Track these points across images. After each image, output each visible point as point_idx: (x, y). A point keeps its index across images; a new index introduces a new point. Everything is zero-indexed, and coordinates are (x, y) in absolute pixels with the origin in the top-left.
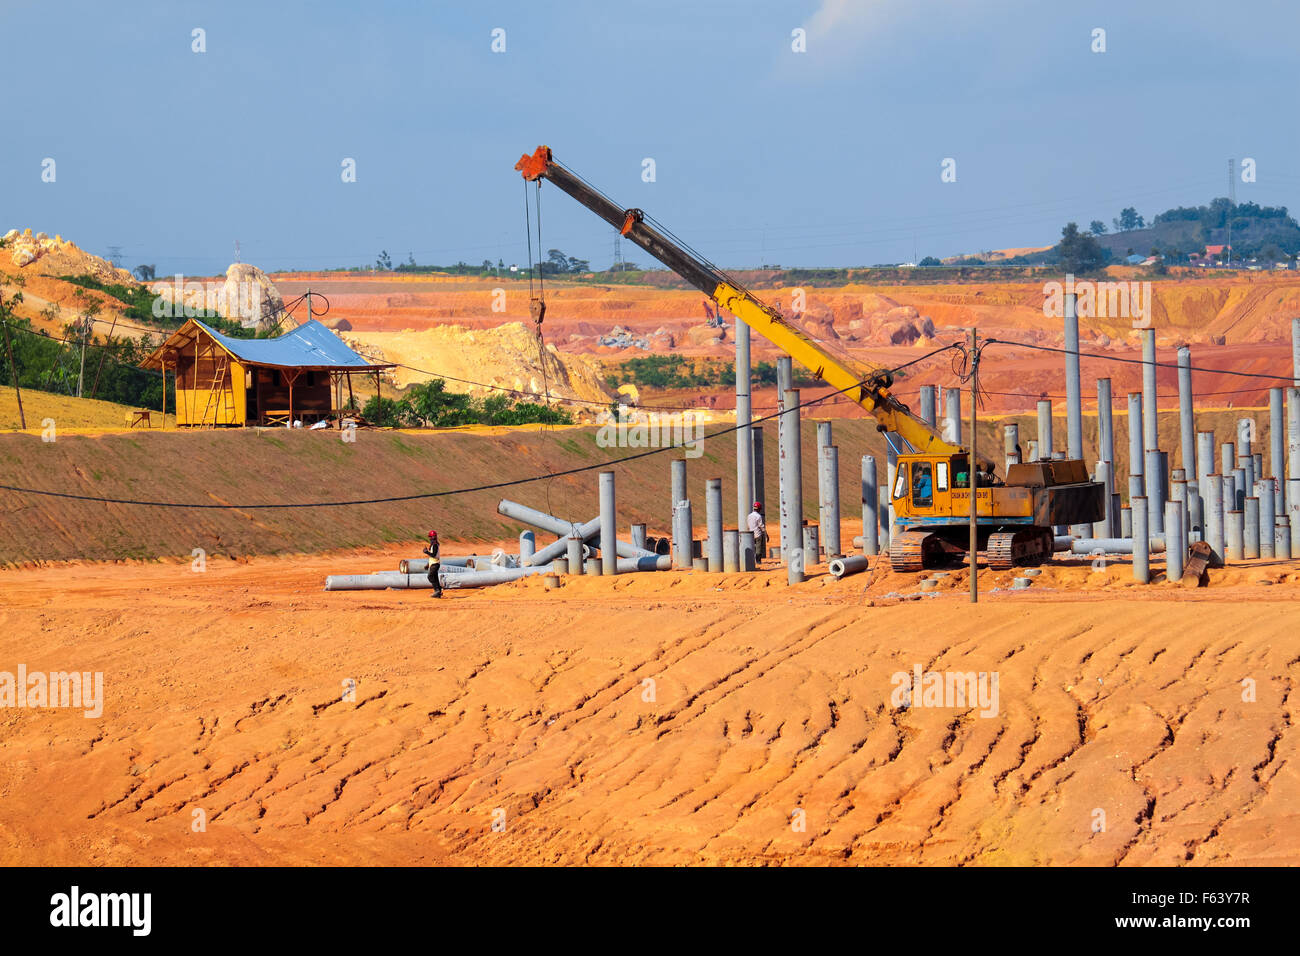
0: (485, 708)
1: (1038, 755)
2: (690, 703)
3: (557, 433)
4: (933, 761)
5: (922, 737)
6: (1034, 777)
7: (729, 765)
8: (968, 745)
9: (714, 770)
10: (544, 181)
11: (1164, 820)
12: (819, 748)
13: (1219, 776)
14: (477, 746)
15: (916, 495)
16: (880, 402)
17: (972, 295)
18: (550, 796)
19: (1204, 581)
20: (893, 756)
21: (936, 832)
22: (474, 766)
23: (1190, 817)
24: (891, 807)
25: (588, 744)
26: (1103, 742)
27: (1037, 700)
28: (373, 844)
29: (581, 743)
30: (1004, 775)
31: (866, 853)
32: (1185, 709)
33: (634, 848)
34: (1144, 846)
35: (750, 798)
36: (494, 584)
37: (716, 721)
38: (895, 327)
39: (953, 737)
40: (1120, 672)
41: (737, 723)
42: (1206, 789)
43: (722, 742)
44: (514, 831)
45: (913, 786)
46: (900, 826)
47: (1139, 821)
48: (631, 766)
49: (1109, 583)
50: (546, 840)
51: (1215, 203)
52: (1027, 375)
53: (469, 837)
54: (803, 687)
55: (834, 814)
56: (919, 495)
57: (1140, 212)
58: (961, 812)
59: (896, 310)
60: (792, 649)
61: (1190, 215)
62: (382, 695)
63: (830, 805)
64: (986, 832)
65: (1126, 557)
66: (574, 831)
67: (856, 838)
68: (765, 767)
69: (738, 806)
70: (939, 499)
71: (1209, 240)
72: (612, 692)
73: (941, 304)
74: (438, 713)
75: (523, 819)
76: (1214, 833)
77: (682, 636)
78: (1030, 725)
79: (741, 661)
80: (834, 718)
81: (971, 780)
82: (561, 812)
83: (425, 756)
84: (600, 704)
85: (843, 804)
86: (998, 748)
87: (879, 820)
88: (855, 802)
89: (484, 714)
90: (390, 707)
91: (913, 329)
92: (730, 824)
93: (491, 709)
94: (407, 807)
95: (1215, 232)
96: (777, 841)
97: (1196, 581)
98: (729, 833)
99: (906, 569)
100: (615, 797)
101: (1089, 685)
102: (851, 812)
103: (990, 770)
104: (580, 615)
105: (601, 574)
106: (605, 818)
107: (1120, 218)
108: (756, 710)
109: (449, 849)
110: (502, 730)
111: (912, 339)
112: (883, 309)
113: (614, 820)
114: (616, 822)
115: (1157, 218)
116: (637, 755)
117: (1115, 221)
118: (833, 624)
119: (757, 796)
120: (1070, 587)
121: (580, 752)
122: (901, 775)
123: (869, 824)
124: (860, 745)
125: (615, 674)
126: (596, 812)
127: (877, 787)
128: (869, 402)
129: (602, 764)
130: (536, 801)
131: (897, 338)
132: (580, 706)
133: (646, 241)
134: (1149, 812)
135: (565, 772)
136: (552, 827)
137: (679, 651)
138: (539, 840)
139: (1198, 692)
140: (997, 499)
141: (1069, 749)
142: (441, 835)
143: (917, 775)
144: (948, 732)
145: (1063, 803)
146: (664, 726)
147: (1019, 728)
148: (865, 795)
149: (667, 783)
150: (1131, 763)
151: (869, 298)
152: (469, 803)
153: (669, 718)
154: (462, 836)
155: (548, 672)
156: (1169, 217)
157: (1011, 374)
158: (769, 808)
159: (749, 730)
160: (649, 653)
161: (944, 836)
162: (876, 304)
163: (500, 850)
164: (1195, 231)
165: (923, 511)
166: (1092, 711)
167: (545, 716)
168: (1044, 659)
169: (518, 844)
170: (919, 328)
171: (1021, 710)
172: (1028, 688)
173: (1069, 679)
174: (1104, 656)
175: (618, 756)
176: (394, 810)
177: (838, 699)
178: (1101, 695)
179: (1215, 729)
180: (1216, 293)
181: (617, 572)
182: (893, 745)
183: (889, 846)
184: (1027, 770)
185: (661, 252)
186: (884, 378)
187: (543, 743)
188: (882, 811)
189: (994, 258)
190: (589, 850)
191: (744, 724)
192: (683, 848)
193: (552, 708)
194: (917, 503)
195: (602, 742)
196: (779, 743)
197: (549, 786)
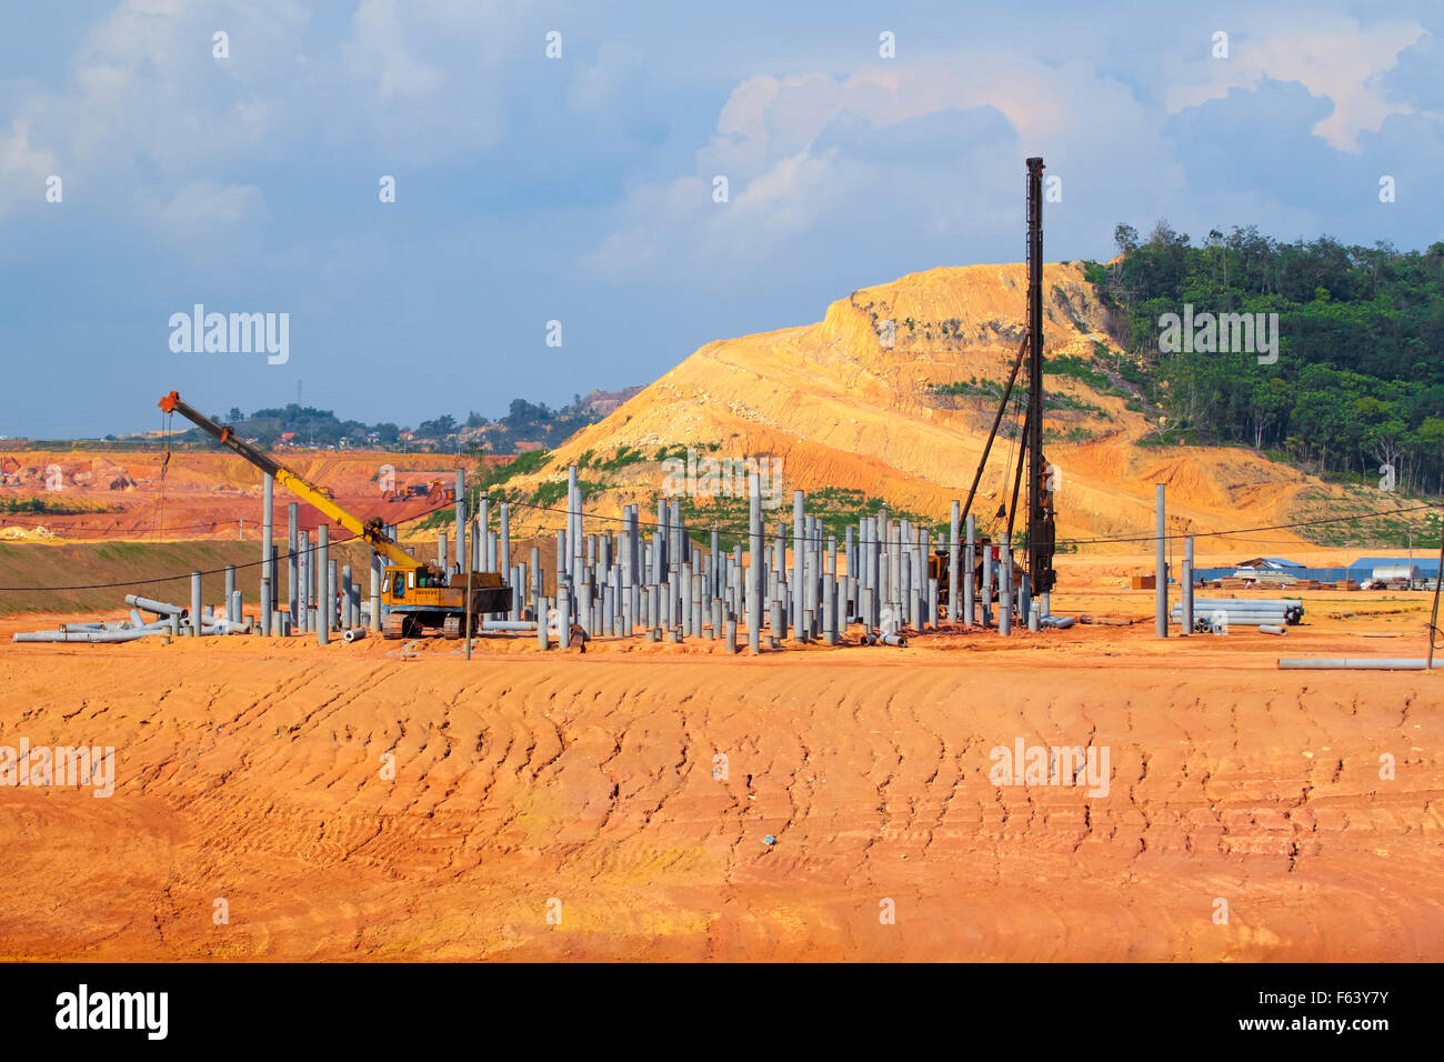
0: (175, 720)
1: (539, 757)
2: (307, 719)
3: (93, 545)
4: (473, 758)
5: (462, 743)
6: (539, 770)
7: (343, 760)
8: (493, 749)
9: (334, 761)
10: (175, 412)
11: (627, 797)
12: (397, 749)
13: (655, 771)
14: (177, 743)
15: (396, 591)
16: (375, 537)
17: (151, 459)
18: (232, 776)
19: (583, 650)
20: (447, 755)
21: (485, 803)
22: (178, 756)
23: (643, 796)
24: (453, 787)
25: (249, 744)
26: (577, 749)
27: (530, 722)
28: (125, 804)
29: (244, 743)
30: (521, 768)
31: (443, 815)
32: (623, 729)
33: (294, 810)
34: (619, 814)
35: (362, 780)
36: (127, 641)
37: (327, 731)
38: (112, 479)
39: (481, 744)
40: (576, 706)
41: (342, 733)
42: (650, 779)
43: (335, 744)
44: (214, 797)
45: (464, 774)
46: (462, 799)
47: (611, 798)
48: (280, 757)
49: (523, 649)
50: (237, 803)
51: (289, 407)
52: (204, 511)
53: (186, 801)
54: (378, 711)
55: (419, 790)
56: (398, 591)
57: (242, 411)
58: (499, 790)
59: (113, 468)
60: (363, 687)
61: (272, 414)
62: (106, 710)
63: (415, 784)
64: (518, 804)
65: (534, 633)
66: (253, 799)
67: (435, 806)
68: (367, 761)
69: (356, 785)
70: (408, 594)
71: (284, 429)
72: (255, 712)
73: (131, 465)
74: (145, 722)
75: (219, 790)
76: (660, 807)
77: (291, 677)
78: (529, 737)
79: (334, 694)
80: (403, 731)
81: (500, 771)
82: (242, 787)
83: (145, 749)
84: (250, 718)
85: (422, 785)
86: (511, 752)
87: (447, 795)
88: (429, 783)
89: (175, 724)
90: (114, 717)
91: (124, 480)
92: (352, 796)
93: (179, 721)
94: (141, 781)
95: (288, 424)
96: (385, 807)
97: (580, 650)
98: (354, 801)
99: (391, 637)
100: (275, 777)
101: (559, 713)
102: (429, 790)
103: (510, 765)
104: (220, 662)
105: (193, 635)
106: (271, 791)
107: (229, 414)
108: (352, 725)
109: (174, 808)
110: (191, 734)
111: (123, 487)
112: (105, 467)
113: (279, 791)
114: (279, 792)
115: (253, 415)
116: (282, 751)
117: (227, 416)
118: (386, 671)
119: (366, 779)
120: (499, 651)
121: (244, 749)
122: (455, 767)
123: (442, 797)
124: (424, 748)
125: (254, 700)
126: (264, 787)
127: (442, 773)
128: (369, 538)
129: (263, 756)
130: (224, 779)
131: (114, 486)
132: (237, 720)
133: (236, 446)
134: (616, 793)
135: (237, 761)
136: (239, 796)
137: (291, 687)
138: (231, 804)
139: (629, 719)
140: (443, 595)
141: (557, 753)
142: (167, 799)
143: (465, 768)
144: (477, 741)
145: (562, 786)
146: (294, 733)
147: (522, 740)
148: (435, 779)
149: (306, 770)
150: (598, 762)
151: (98, 460)
152: (181, 779)
153: (297, 729)
154: (181, 800)
155: (210, 698)
156: (260, 414)
157: (194, 511)
158: (376, 787)
159: (350, 737)
160: (273, 687)
161: (491, 805)
162: (101, 464)
163: (207, 810)
164: (277, 423)
165: (398, 601)
166: (565, 730)
167: (216, 726)
168: (527, 696)
169: (219, 806)
170: (128, 480)
171: (521, 728)
172: (521, 714)
173: (546, 708)
174: (564, 695)
175: (270, 751)
176: (133, 782)
177: (403, 720)
178: (569, 720)
179: (646, 742)
180: (304, 463)
181: (202, 635)
182: (445, 749)
183: (457, 811)
184: (534, 765)
185: (244, 452)
186: (377, 523)
187: (220, 742)
188: (448, 789)
189: (150, 436)
190: (266, 810)
191: (346, 733)
192: (326, 810)
193: (219, 721)
194: (395, 597)
195: (257, 742)
196: (372, 744)
197: (230, 769)
